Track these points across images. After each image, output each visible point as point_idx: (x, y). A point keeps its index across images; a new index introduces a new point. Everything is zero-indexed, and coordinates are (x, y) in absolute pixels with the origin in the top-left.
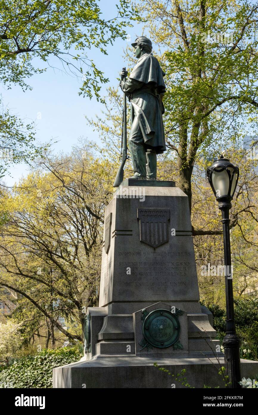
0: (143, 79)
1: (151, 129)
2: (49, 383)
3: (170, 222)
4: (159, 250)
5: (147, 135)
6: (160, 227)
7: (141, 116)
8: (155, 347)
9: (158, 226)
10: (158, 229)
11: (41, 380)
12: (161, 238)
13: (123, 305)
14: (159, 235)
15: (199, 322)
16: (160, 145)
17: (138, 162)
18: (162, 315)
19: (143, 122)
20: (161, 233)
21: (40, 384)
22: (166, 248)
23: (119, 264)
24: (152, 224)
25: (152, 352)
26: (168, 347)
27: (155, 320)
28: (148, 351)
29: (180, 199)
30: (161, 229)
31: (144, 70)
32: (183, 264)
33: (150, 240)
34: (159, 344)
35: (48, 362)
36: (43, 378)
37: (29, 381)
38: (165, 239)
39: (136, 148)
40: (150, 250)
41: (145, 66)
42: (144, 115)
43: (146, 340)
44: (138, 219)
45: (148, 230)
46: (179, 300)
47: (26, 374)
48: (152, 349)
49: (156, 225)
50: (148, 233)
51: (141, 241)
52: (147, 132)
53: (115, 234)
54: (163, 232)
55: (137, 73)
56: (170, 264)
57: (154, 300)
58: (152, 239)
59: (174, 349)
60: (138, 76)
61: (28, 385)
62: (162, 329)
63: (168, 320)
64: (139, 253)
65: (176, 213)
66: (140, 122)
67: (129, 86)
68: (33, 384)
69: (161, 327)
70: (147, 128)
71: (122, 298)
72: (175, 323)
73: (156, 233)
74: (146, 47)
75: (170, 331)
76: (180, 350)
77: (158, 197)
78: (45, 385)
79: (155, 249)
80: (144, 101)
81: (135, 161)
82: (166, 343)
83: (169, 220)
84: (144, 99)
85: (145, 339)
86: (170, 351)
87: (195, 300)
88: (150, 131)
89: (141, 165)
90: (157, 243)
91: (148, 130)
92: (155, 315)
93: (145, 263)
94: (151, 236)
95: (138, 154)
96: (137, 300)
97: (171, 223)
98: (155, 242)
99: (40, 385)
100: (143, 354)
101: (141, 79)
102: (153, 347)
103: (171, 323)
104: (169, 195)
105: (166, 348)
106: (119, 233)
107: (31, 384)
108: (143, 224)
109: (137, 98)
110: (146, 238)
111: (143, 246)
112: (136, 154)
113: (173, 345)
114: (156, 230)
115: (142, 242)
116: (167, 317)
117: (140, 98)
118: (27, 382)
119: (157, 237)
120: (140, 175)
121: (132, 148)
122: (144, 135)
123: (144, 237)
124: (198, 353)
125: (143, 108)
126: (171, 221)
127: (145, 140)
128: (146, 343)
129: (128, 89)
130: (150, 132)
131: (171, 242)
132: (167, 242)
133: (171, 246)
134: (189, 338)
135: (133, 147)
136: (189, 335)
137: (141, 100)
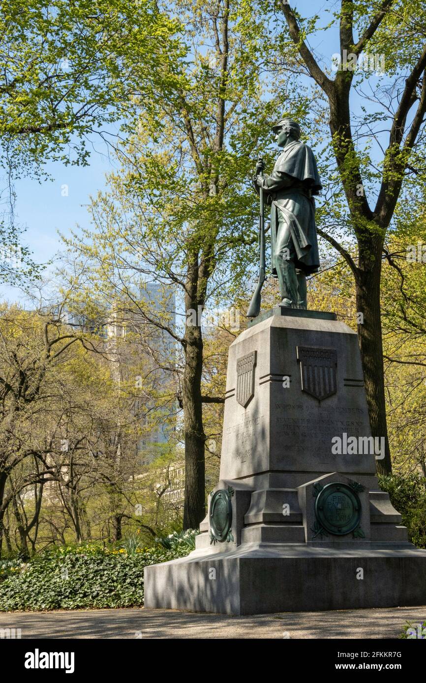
0: (298, 174)
1: (308, 242)
2: (94, 592)
3: (336, 366)
4: (325, 404)
5: (302, 249)
6: (326, 372)
7: (293, 224)
8: (330, 534)
9: (324, 372)
10: (324, 376)
11: (80, 588)
12: (327, 388)
13: (282, 476)
14: (325, 384)
15: (378, 501)
16: (316, 264)
17: (288, 284)
18: (338, 491)
19: (297, 232)
20: (327, 381)
21: (81, 593)
22: (332, 402)
23: (276, 420)
24: (316, 368)
25: (327, 540)
26: (347, 535)
27: (331, 496)
28: (322, 538)
29: (349, 337)
30: (327, 376)
31: (298, 162)
32: (355, 424)
33: (314, 390)
34: (336, 530)
35: (83, 563)
36: (82, 585)
37: (63, 590)
38: (333, 389)
39: (286, 266)
40: (314, 403)
41: (299, 157)
42: (297, 222)
43: (320, 524)
44: (298, 361)
45: (311, 377)
46: (351, 472)
47: (53, 580)
48: (327, 536)
49: (321, 369)
50: (311, 380)
51: (302, 391)
52: (302, 246)
53: (271, 379)
54: (329, 379)
55: (290, 165)
56: (339, 424)
57: (321, 470)
58: (317, 388)
59: (354, 537)
60: (291, 170)
61: (62, 595)
62: (340, 509)
63: (346, 496)
64: (300, 407)
65: (344, 355)
66: (292, 231)
67: (275, 183)
68: (70, 593)
69: (339, 506)
70: (302, 239)
71: (281, 467)
72: (355, 501)
73: (322, 380)
74: (295, 132)
75: (349, 512)
76: (361, 539)
77: (321, 332)
78: (89, 595)
79: (319, 402)
80: (297, 204)
81: (285, 282)
82: (344, 529)
83: (336, 364)
84: (295, 200)
85: (318, 521)
86: (349, 539)
87: (370, 472)
88: (307, 244)
89: (292, 290)
90: (323, 394)
91: (303, 243)
92: (329, 491)
93: (308, 421)
94: (314, 385)
95: (289, 273)
96: (300, 470)
97: (338, 368)
98: (320, 393)
99: (81, 595)
100: (315, 543)
101: (294, 174)
102: (328, 535)
103: (350, 502)
104: (334, 330)
105: (343, 536)
106: (275, 378)
107: (67, 594)
108: (305, 367)
109: (286, 199)
110: (309, 387)
111: (305, 398)
112: (286, 274)
113: (353, 532)
114: (321, 376)
115: (304, 391)
116: (344, 493)
117: (290, 199)
118: (60, 592)
119: (322, 386)
120: (291, 302)
121: (280, 265)
122: (297, 249)
123: (306, 385)
124: (382, 543)
125: (295, 212)
126: (338, 365)
127: (300, 256)
128: (320, 528)
129: (273, 187)
130: (307, 246)
131: (339, 393)
132: (334, 393)
133: (339, 399)
134: (371, 523)
135: (283, 264)
136: (371, 519)
137: (291, 201)
